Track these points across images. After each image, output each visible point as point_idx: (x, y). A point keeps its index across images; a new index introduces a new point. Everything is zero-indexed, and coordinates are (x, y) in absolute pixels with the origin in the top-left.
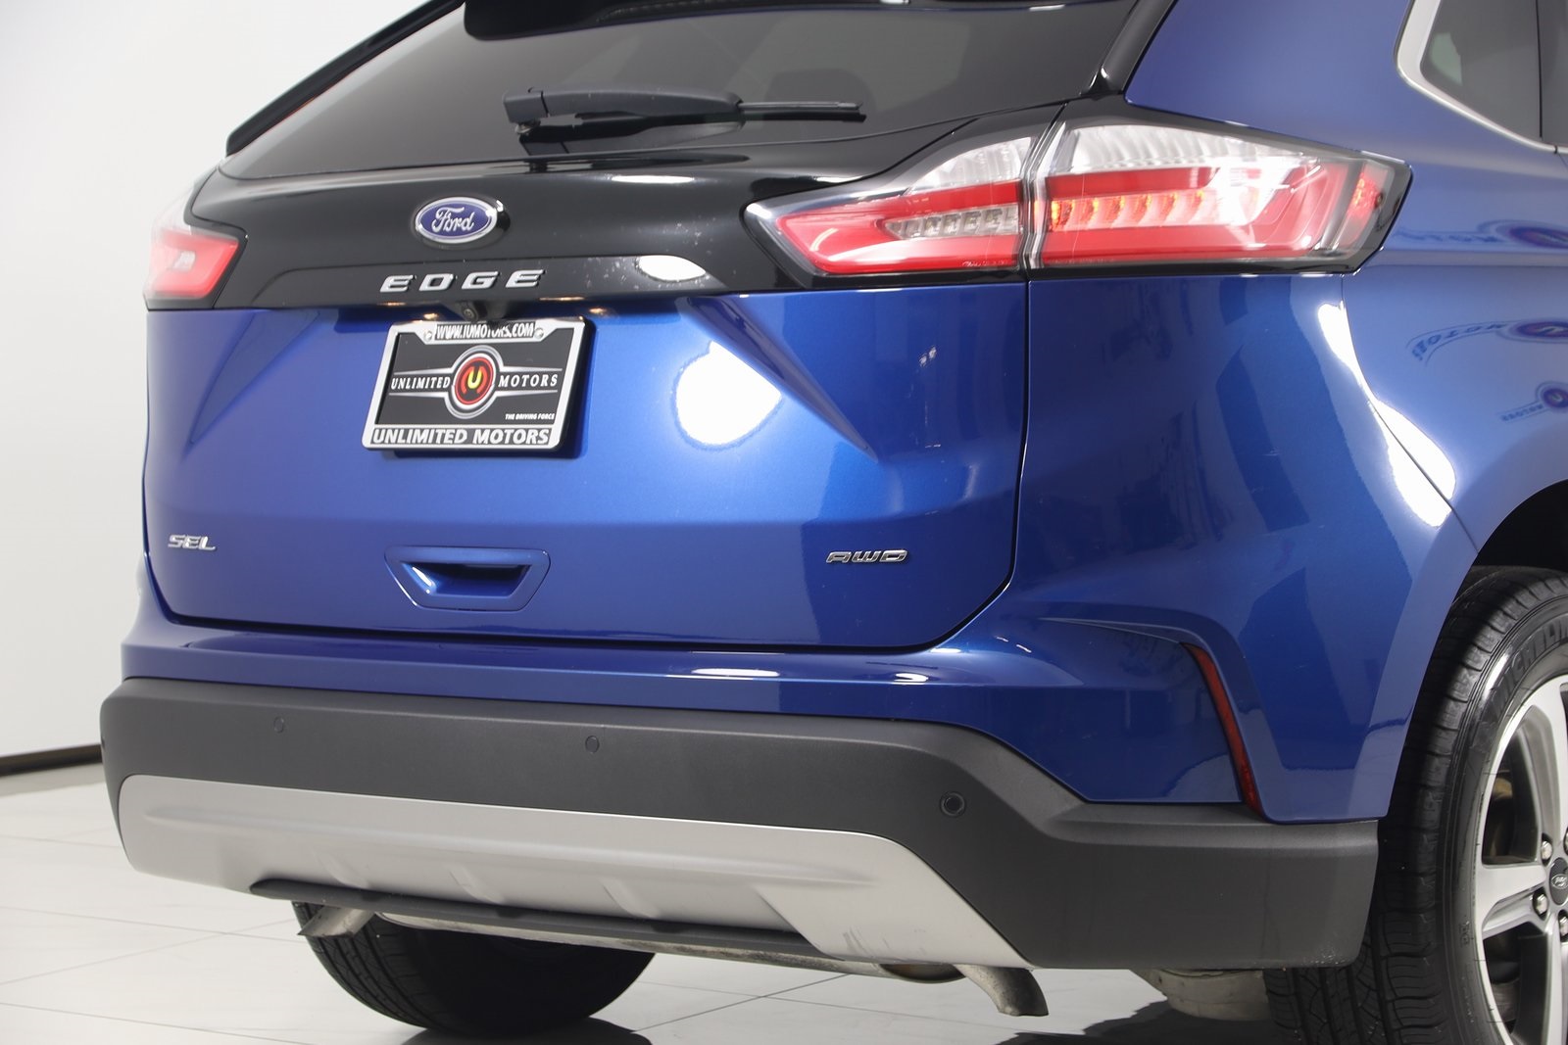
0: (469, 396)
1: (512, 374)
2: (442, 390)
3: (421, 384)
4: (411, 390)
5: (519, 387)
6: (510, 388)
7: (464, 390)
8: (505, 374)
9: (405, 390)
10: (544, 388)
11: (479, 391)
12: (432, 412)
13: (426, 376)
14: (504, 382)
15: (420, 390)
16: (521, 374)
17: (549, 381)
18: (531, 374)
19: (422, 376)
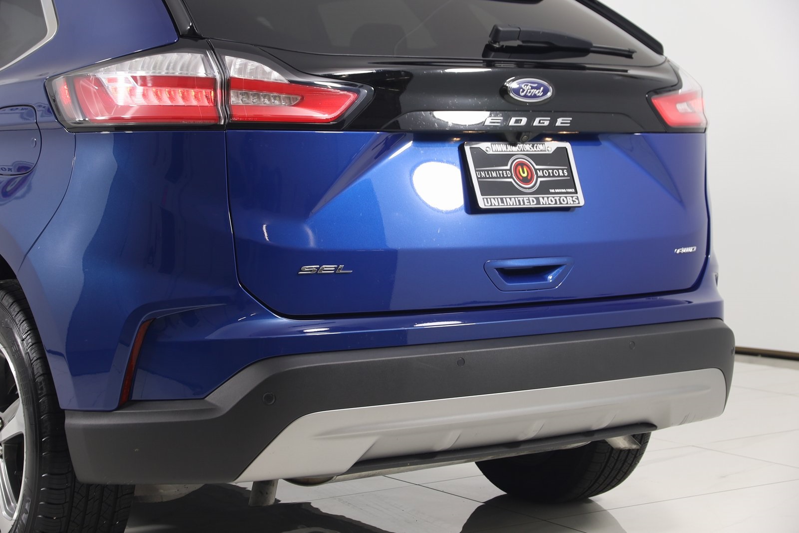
0: (526, 180)
1: (543, 170)
2: (507, 177)
3: (494, 174)
4: (489, 178)
5: (549, 176)
6: (544, 176)
7: (521, 178)
8: (539, 170)
9: (486, 178)
10: (562, 176)
11: (529, 178)
12: (509, 190)
13: (496, 170)
14: (540, 173)
15: (495, 178)
16: (548, 170)
17: (563, 173)
18: (553, 170)
19: (493, 171)
